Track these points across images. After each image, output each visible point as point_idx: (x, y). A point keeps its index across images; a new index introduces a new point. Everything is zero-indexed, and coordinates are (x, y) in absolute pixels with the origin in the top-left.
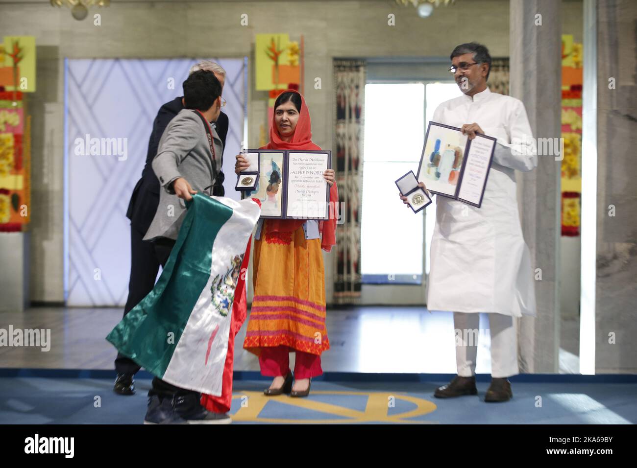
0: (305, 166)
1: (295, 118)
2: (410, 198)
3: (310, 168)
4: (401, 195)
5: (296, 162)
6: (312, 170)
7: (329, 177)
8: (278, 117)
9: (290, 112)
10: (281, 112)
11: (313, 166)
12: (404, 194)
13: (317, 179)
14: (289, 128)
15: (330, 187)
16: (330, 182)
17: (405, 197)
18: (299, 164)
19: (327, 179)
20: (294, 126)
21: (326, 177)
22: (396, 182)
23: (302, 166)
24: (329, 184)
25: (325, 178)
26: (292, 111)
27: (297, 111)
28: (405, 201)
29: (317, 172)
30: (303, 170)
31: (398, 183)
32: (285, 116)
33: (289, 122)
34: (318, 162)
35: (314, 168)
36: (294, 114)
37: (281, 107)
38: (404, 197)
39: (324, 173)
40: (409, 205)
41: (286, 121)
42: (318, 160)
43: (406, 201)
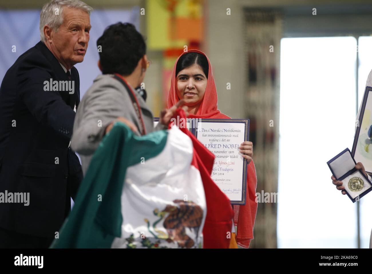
0: (217, 138)
1: (202, 85)
2: (345, 183)
3: (223, 140)
4: (334, 179)
5: (206, 133)
6: (225, 143)
7: (247, 151)
8: (181, 84)
9: (197, 78)
10: (185, 78)
11: (227, 138)
12: (338, 177)
13: (231, 154)
14: (196, 96)
15: (247, 163)
16: (248, 157)
17: (339, 182)
18: (209, 135)
19: (244, 154)
20: (201, 94)
21: (243, 151)
22: (329, 163)
23: (212, 138)
24: (247, 160)
25: (242, 153)
26: (199, 76)
27: (204, 76)
28: (339, 186)
29: (232, 146)
30: (214, 143)
31: (331, 164)
32: (191, 82)
33: (196, 90)
34: (232, 134)
35: (228, 141)
36: (201, 79)
37: (184, 72)
38: (337, 181)
39: (240, 146)
40: (344, 191)
41: (193, 88)
42: (232, 131)
43: (341, 187)
